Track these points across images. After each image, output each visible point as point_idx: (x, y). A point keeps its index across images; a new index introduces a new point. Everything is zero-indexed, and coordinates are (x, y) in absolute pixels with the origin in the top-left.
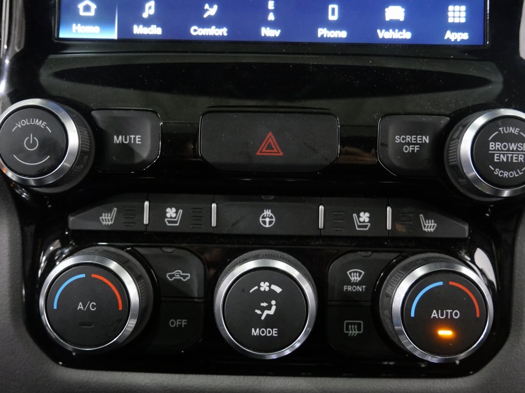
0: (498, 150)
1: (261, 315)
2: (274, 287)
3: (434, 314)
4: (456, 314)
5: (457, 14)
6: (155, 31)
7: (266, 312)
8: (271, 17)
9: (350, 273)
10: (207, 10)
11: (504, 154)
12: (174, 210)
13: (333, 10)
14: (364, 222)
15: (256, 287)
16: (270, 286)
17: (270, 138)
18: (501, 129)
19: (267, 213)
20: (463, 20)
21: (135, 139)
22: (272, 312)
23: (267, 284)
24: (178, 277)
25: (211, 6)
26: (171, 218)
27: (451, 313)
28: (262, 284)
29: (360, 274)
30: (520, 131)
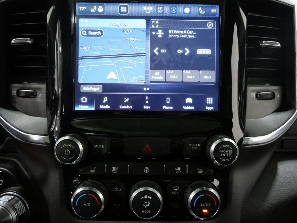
0: (222, 152)
1: (145, 206)
2: (149, 197)
3: (202, 205)
4: (209, 205)
5: (210, 101)
6: (108, 107)
7: (147, 205)
8: (147, 102)
9: (174, 188)
10: (125, 100)
11: (224, 154)
12: (115, 167)
13: (168, 99)
14: (179, 170)
15: (143, 197)
16: (148, 197)
17: (147, 146)
18: (223, 145)
19: (146, 168)
20: (212, 103)
21: (102, 146)
22: (148, 205)
23: (147, 196)
24: (117, 190)
25: (127, 99)
26: (114, 170)
27: (207, 205)
28: (145, 196)
29: (178, 188)
30: (229, 146)
